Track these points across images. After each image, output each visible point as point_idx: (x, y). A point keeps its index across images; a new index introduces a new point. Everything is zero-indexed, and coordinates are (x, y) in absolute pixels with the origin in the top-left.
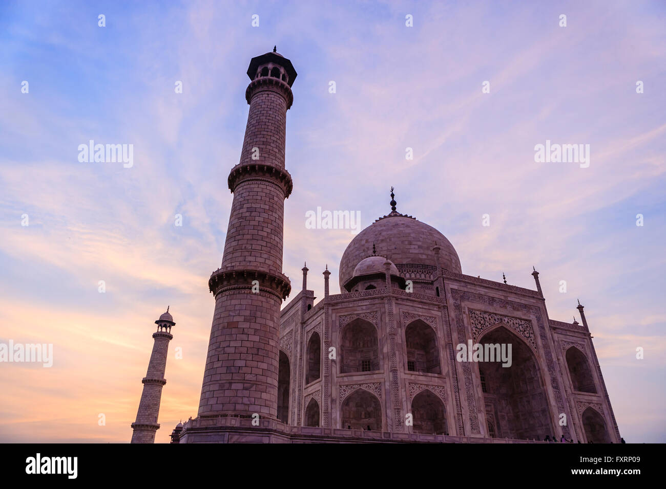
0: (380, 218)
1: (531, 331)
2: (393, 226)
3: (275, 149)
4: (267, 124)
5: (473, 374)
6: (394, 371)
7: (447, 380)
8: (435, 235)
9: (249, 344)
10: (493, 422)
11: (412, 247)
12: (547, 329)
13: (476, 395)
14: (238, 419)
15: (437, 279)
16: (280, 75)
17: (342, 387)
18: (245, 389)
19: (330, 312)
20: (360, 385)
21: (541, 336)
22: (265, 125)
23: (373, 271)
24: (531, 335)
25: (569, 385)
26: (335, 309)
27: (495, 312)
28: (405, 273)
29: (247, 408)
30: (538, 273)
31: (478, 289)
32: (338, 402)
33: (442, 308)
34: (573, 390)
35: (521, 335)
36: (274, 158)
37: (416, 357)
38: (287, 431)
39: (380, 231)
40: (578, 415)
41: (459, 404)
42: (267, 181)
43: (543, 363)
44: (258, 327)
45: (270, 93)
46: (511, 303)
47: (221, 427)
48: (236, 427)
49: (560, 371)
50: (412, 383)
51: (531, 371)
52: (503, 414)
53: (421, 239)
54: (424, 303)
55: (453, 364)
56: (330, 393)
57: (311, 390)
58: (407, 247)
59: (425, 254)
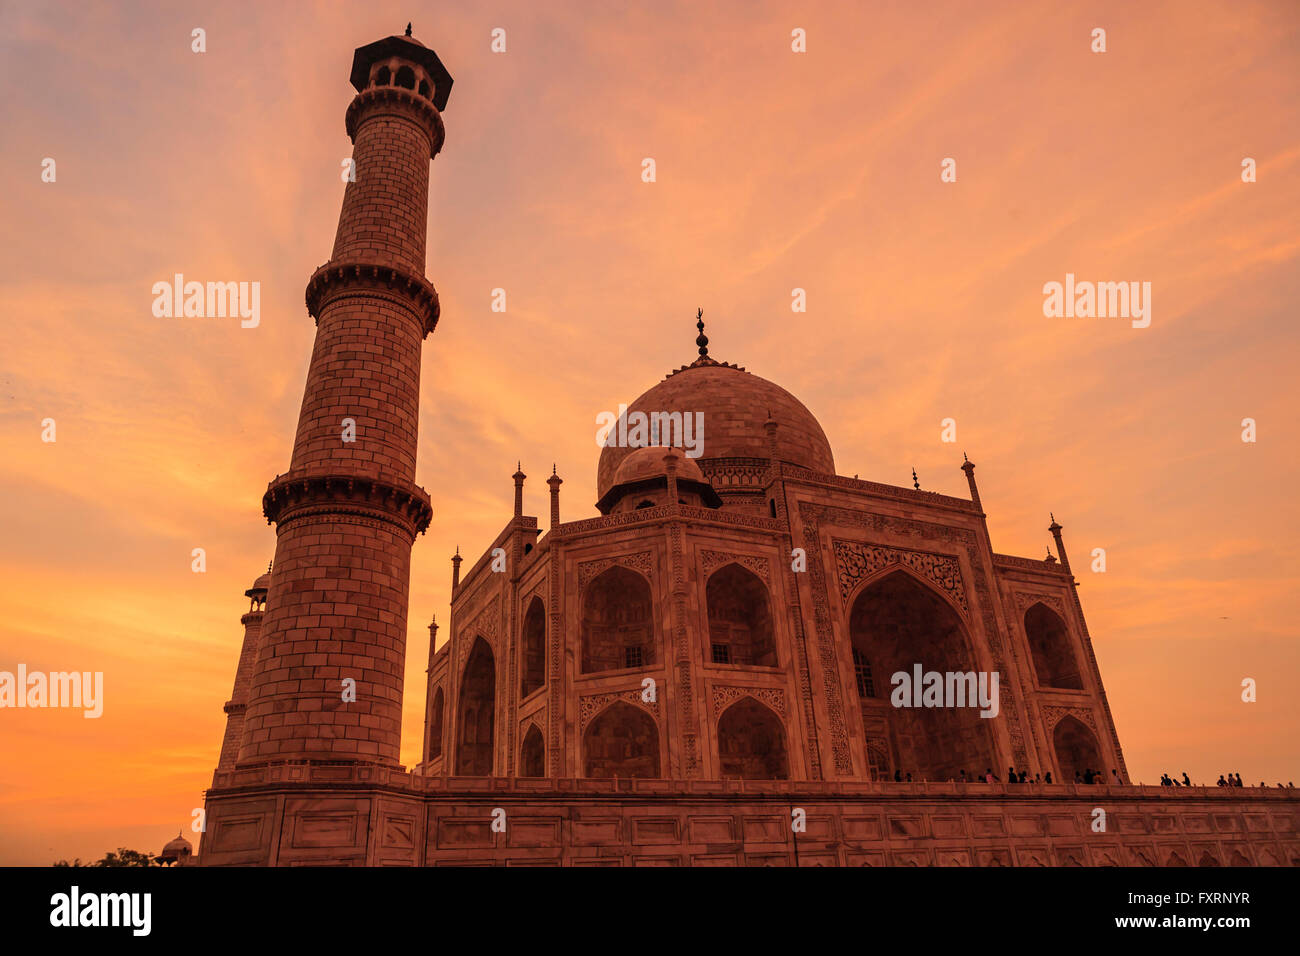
0: (674, 371)
1: (957, 578)
2: (697, 385)
3: (399, 234)
4: (384, 182)
5: (840, 663)
6: (684, 664)
7: (789, 676)
8: (779, 400)
9: (333, 622)
10: (887, 752)
11: (734, 424)
12: (988, 572)
13: (846, 703)
14: (306, 768)
15: (772, 484)
16: (414, 81)
17: (585, 699)
18: (324, 709)
19: (561, 555)
20: (619, 694)
21: (977, 586)
22: (380, 184)
23: (650, 473)
24: (956, 583)
25: (1029, 677)
26: (569, 551)
27: (887, 543)
28: (720, 475)
29: (328, 745)
30: (974, 466)
31: (853, 499)
32: (577, 729)
33: (781, 539)
34: (1037, 686)
35: (936, 586)
36: (397, 251)
37: (731, 637)
38: (417, 787)
40: (1045, 732)
41: (812, 721)
42: (381, 298)
43: (978, 637)
44: (355, 587)
45: (392, 118)
46: (919, 525)
47: (270, 784)
48: (300, 784)
49: (1012, 650)
50: (719, 686)
51: (956, 653)
52: (906, 736)
53: (752, 409)
54: (744, 530)
55: (802, 646)
56: (561, 712)
57: (530, 708)
58: (723, 426)
59: (759, 438)
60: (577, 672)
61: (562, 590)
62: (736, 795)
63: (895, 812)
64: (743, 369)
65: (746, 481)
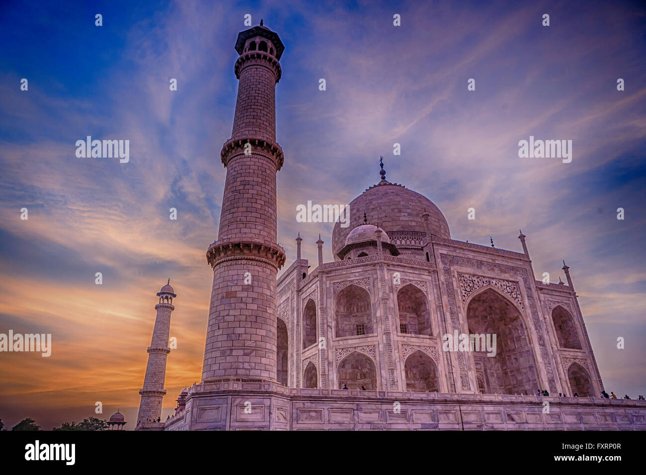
0: (370, 187)
1: (518, 292)
2: (383, 195)
3: (265, 123)
4: (257, 98)
6: (387, 334)
7: (438, 340)
8: (424, 202)
9: (247, 313)
10: (483, 379)
11: (402, 214)
12: (534, 290)
13: (466, 355)
14: (240, 383)
15: (427, 245)
16: (267, 48)
17: (338, 350)
18: (245, 355)
19: (324, 279)
20: (355, 348)
21: (528, 296)
22: (255, 99)
23: (365, 239)
24: (518, 295)
25: (555, 342)
26: (328, 277)
27: (483, 275)
28: (395, 240)
29: (247, 372)
30: (525, 236)
31: (466, 253)
32: (334, 365)
33: (432, 272)
34: (559, 347)
35: (508, 296)
36: (265, 131)
37: (408, 320)
38: (286, 393)
39: (371, 200)
40: (564, 370)
41: (450, 363)
42: (259, 155)
43: (530, 323)
44: (255, 296)
45: (259, 67)
46: (499, 266)
47: (224, 391)
48: (238, 391)
49: (547, 329)
50: (405, 345)
51: (518, 330)
52: (492, 371)
53: (411, 207)
54: (415, 268)
55: (444, 326)
56: (326, 357)
57: (308, 354)
58: (397, 215)
59: (415, 221)
60: (334, 337)
61: (325, 296)
62: (434, 400)
63: (509, 410)
64: (404, 187)
65: (408, 242)
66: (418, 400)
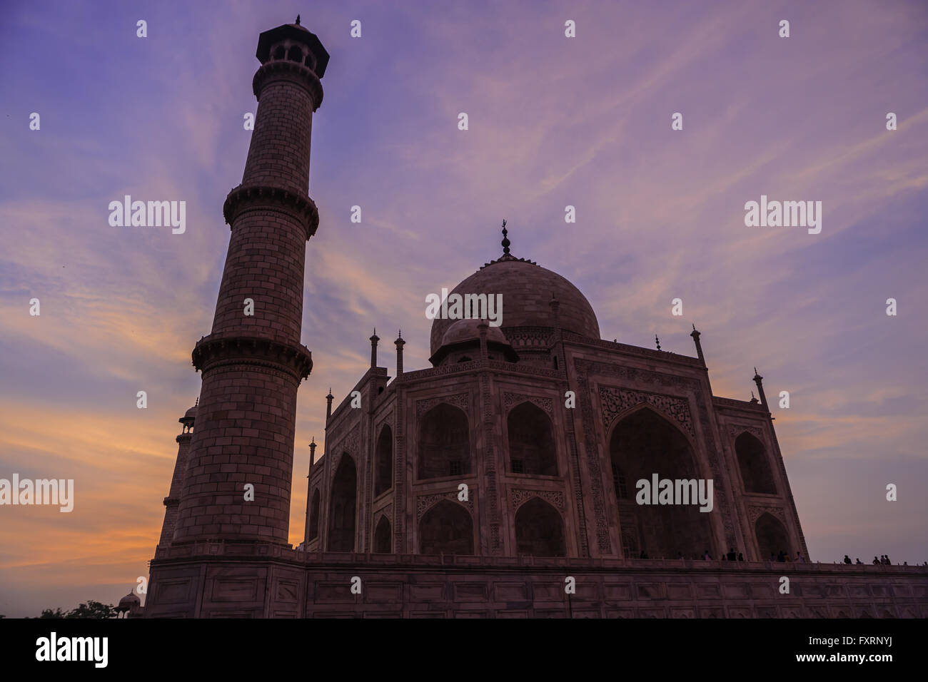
0: (486, 264)
1: (687, 414)
2: (502, 274)
3: (290, 165)
4: (280, 128)
5: (603, 474)
6: (491, 474)
7: (566, 483)
8: (560, 286)
9: (242, 442)
10: (636, 537)
11: (528, 302)
12: (709, 409)
13: (607, 502)
14: (222, 545)
15: (555, 346)
16: (302, 57)
17: (421, 498)
18: (233, 503)
19: (404, 395)
20: (445, 494)
21: (701, 419)
22: (277, 130)
23: (468, 337)
24: (686, 418)
25: (738, 484)
26: (411, 392)
27: (636, 388)
28: (518, 339)
29: (237, 529)
30: (700, 334)
31: (613, 357)
32: (415, 519)
33: (559, 385)
34: (744, 491)
35: (672, 419)
36: (289, 178)
37: (525, 454)
38: (301, 559)
39: (484, 281)
40: (749, 524)
41: (582, 515)
42: (277, 211)
43: (702, 456)
44: (257, 417)
45: (285, 83)
46: (660, 376)
47: (196, 557)
48: (217, 556)
49: (726, 466)
50: (516, 489)
51: (686, 467)
52: (649, 526)
53: (541, 292)
54: (535, 379)
55: (576, 462)
56: (403, 507)
57: (381, 504)
58: (520, 303)
59: (546, 312)
60: (415, 478)
61: (404, 420)
62: (528, 567)
63: (643, 580)
64: (535, 263)
65: (536, 343)
66: (504, 568)
